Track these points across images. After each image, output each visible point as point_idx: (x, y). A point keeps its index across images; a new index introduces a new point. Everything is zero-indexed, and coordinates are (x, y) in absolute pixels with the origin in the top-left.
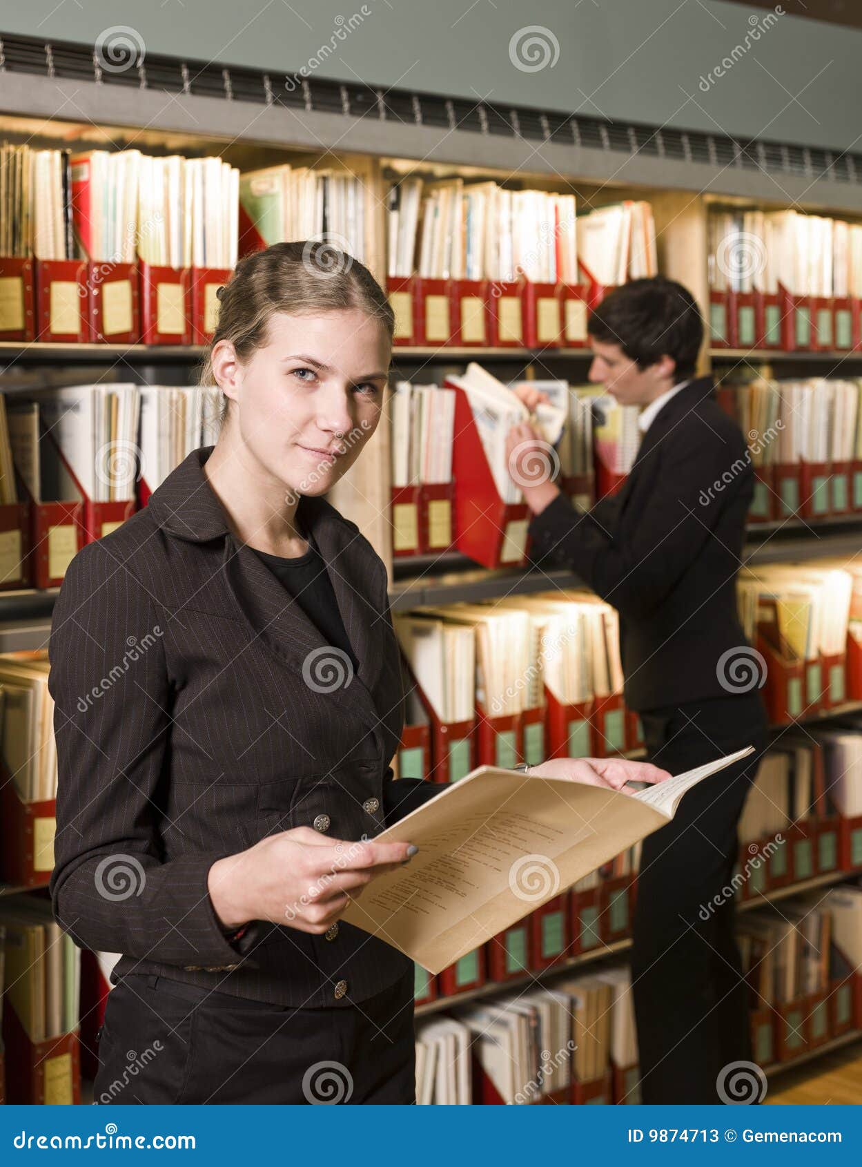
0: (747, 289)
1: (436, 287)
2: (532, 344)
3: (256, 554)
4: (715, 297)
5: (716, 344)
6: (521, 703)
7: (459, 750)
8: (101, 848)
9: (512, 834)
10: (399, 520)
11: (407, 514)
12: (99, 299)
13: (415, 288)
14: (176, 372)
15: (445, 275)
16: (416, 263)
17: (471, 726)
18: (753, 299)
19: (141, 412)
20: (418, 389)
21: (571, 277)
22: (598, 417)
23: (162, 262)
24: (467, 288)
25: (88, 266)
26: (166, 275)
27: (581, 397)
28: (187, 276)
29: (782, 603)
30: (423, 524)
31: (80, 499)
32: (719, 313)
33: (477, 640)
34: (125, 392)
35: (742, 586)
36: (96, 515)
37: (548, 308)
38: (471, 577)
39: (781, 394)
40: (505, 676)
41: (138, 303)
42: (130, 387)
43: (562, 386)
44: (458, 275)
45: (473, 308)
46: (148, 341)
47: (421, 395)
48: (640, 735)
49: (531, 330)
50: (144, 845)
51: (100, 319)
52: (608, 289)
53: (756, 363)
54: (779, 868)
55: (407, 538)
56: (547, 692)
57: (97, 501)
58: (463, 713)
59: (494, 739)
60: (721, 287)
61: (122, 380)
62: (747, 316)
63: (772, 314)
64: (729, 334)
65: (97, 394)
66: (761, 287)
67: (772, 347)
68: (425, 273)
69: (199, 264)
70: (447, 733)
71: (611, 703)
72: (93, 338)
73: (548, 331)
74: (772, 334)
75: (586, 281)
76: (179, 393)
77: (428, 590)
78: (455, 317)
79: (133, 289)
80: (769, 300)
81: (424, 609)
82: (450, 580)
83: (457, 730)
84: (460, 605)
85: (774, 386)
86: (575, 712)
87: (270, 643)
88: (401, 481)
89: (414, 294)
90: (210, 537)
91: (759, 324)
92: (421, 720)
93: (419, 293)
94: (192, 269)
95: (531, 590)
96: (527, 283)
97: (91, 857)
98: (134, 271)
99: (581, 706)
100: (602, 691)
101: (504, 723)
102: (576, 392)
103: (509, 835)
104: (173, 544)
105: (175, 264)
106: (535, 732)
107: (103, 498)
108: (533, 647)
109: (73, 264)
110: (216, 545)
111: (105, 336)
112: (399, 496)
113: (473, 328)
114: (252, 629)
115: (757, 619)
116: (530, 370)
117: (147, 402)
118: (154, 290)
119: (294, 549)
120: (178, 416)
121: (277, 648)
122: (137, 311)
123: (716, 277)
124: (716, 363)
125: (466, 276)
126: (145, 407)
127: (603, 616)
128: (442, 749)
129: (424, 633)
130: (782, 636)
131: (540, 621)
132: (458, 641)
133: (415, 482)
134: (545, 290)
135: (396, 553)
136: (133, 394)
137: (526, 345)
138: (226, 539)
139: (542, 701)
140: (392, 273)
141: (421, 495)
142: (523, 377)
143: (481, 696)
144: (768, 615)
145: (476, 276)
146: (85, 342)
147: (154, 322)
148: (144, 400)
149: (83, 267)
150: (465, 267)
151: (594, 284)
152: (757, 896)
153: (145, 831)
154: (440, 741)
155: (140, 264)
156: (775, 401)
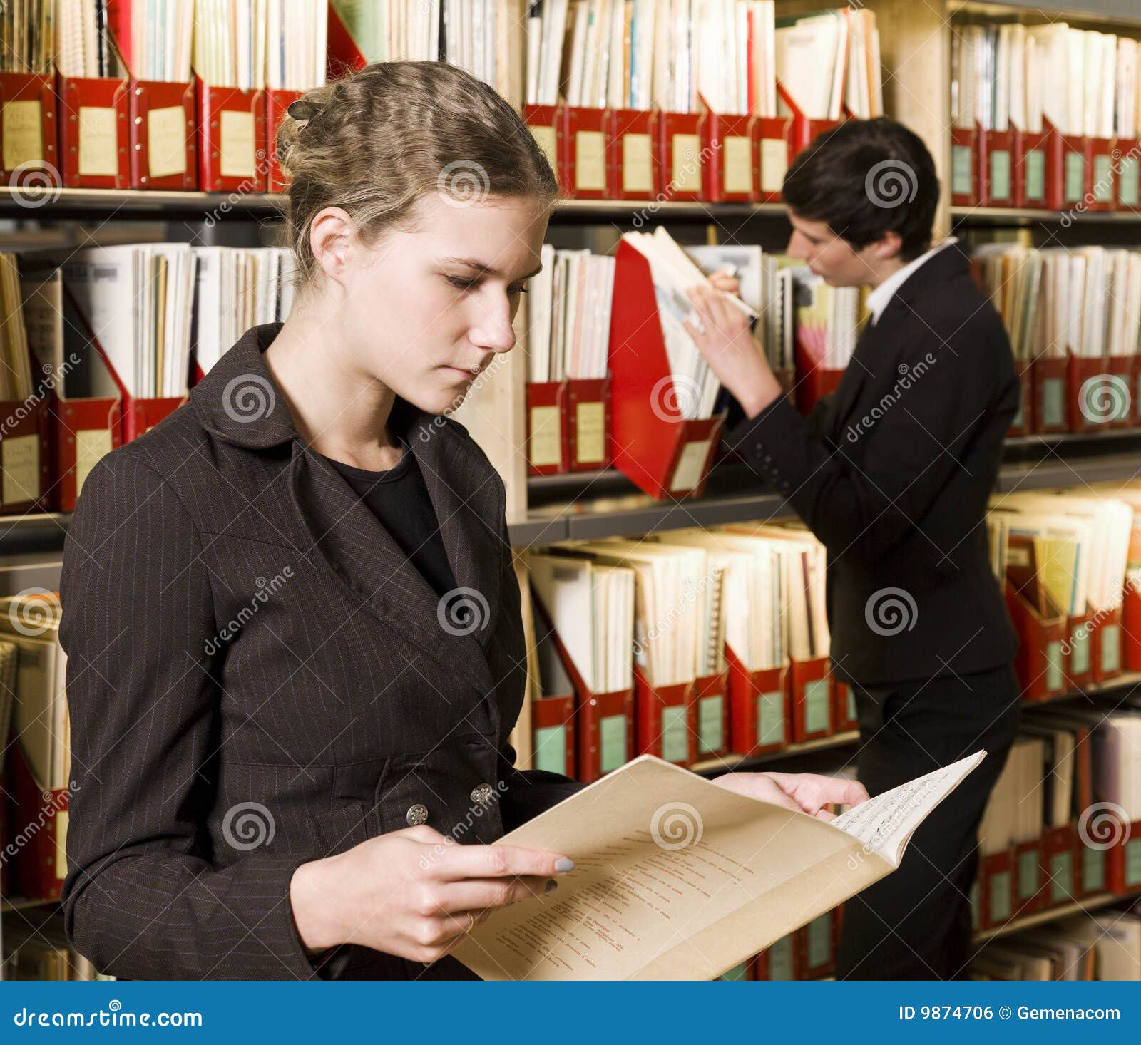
0: (1001, 126)
1: (588, 119)
2: (715, 198)
3: (332, 465)
4: (958, 137)
5: (958, 200)
6: (695, 670)
7: (613, 729)
8: (131, 848)
9: (686, 866)
10: (536, 428)
11: (547, 419)
12: (144, 129)
13: (561, 120)
14: (243, 228)
15: (601, 104)
16: (563, 89)
17: (629, 698)
18: (1007, 140)
19: (197, 280)
20: (564, 254)
21: (768, 108)
22: (800, 294)
23: (228, 83)
24: (630, 121)
25: (128, 85)
26: (232, 99)
27: (781, 267)
28: (259, 100)
29: (1041, 541)
30: (569, 432)
31: (117, 395)
32: (965, 157)
33: (637, 584)
34: (176, 254)
35: (993, 519)
36: (138, 415)
37: (737, 149)
38: (630, 503)
39: (1044, 267)
40: (674, 634)
41: (194, 137)
42: (184, 247)
43: (754, 252)
44: (618, 104)
45: (638, 148)
46: (208, 189)
47: (567, 262)
48: (852, 714)
49: (714, 177)
50: (186, 844)
51: (144, 155)
52: (818, 125)
53: (1011, 226)
54: (1030, 887)
55: (547, 451)
56: (729, 653)
57: (140, 397)
58: (619, 681)
59: (659, 716)
60: (968, 124)
61: (171, 238)
62: (1001, 161)
63: (1035, 160)
64: (977, 186)
65: (140, 256)
66: (1020, 125)
67: (1033, 205)
68: (574, 100)
69: (275, 85)
70: (597, 704)
71: (813, 669)
72: (135, 183)
73: (737, 179)
74: (1034, 188)
75: (788, 114)
76: (247, 255)
77: (573, 519)
78: (615, 158)
79: (187, 119)
80: (1031, 141)
81: (569, 544)
82: (603, 507)
83: (610, 703)
84: (615, 539)
85: (1036, 254)
86: (767, 680)
87: (350, 583)
88: (540, 376)
89: (560, 129)
90: (272, 443)
91: (1017, 174)
92: (564, 689)
93: (566, 126)
94: (266, 90)
95: (710, 522)
96: (710, 113)
97: (119, 859)
98: (189, 94)
99: (774, 674)
100: (801, 654)
101: (673, 695)
102: (773, 260)
103: (683, 866)
104: (224, 452)
105: (244, 86)
106: (712, 708)
107: (147, 393)
108: (712, 595)
109: (108, 82)
110: (280, 453)
111: (150, 179)
112: (537, 395)
113: (638, 175)
114: (327, 563)
115: (1006, 562)
116: (712, 232)
117: (206, 268)
118: (216, 118)
119: (381, 459)
120: (246, 284)
121: (361, 590)
122: (192, 147)
123: (959, 111)
124: (959, 225)
125: (628, 106)
126: (203, 275)
127: (804, 556)
128: (590, 727)
129: (567, 575)
130: (1040, 584)
131: (721, 562)
132: (614, 584)
133: (558, 377)
134: (734, 125)
135: (531, 471)
136: (186, 256)
137: (707, 198)
138: (293, 445)
139: (722, 668)
140: (531, 100)
141: (567, 393)
142: (703, 241)
143: (642, 660)
144: (1022, 557)
145: (642, 105)
146: (124, 188)
147: (216, 162)
148: (203, 265)
149: (122, 87)
150: (628, 92)
151: (798, 117)
152: (1001, 923)
153: (188, 827)
154: (589, 716)
155: (198, 85)
156: (1037, 275)
